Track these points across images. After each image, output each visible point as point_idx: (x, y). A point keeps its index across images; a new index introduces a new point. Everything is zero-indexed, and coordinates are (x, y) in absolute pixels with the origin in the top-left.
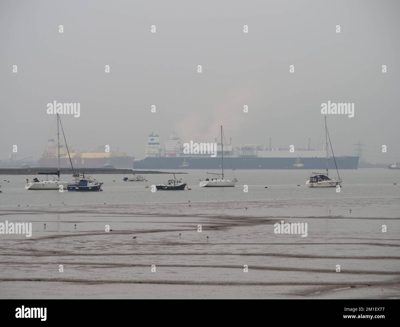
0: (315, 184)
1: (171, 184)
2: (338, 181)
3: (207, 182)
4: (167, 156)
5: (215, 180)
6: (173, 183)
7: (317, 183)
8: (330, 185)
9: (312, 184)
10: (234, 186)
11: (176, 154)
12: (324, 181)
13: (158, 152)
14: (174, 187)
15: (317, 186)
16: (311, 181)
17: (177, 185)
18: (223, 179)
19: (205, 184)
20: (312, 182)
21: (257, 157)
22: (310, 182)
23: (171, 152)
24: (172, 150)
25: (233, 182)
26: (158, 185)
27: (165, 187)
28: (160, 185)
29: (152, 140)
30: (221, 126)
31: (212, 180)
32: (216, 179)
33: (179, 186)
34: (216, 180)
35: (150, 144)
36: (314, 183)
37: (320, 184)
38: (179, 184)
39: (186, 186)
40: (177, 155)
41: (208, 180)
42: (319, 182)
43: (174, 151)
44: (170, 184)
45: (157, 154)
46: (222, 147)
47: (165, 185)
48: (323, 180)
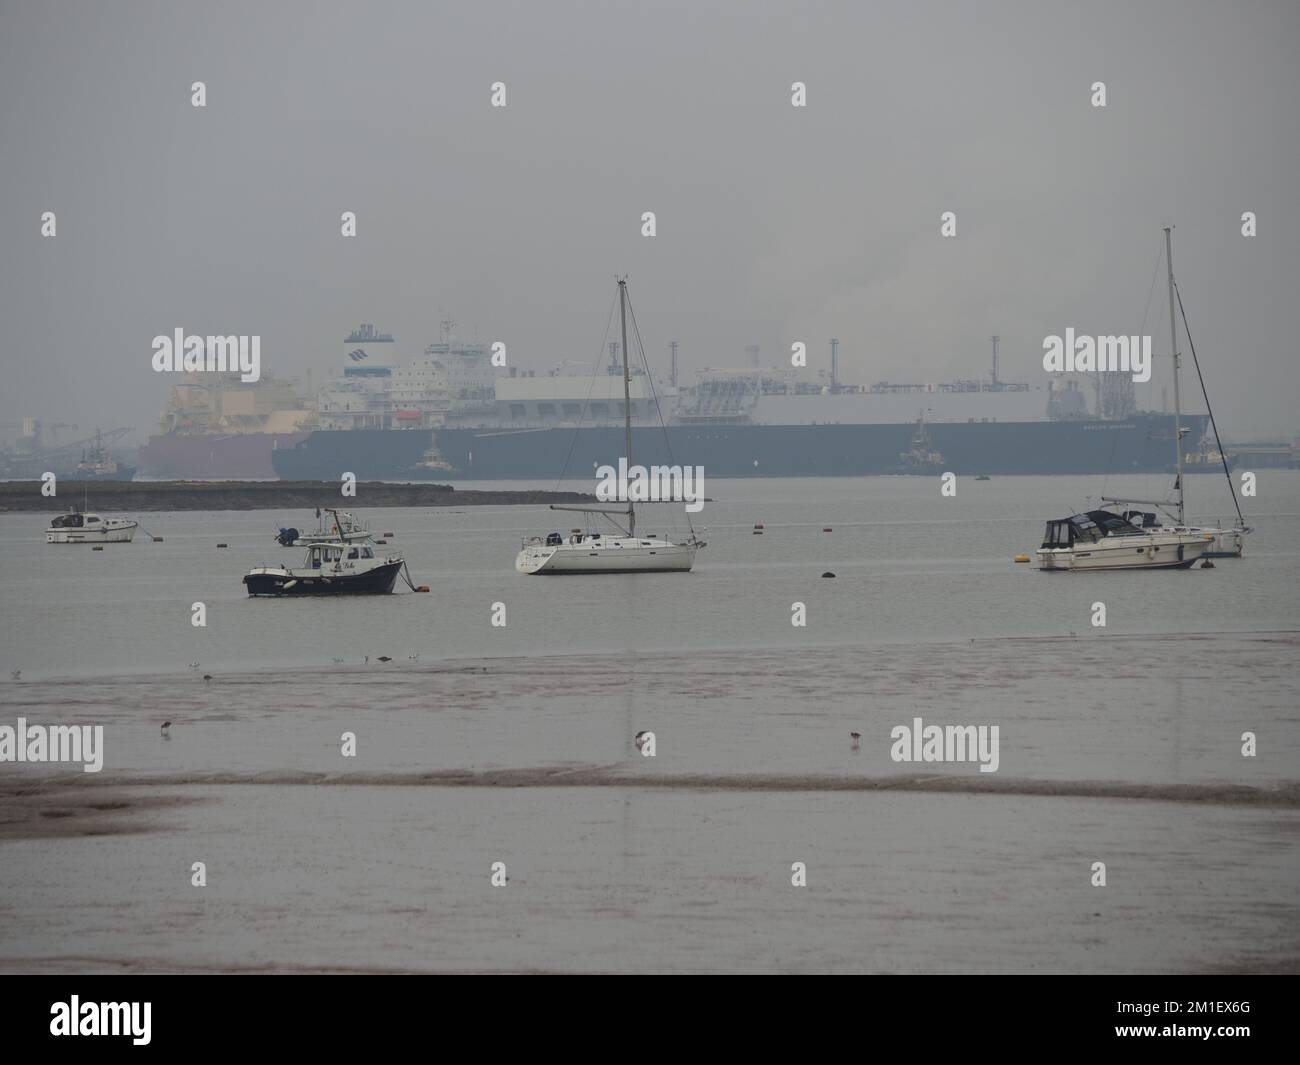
0: (1061, 556)
1: (324, 564)
2: (1184, 540)
3: (552, 550)
4: (395, 425)
5: (590, 539)
6: (330, 560)
7: (1068, 549)
8: (1141, 559)
9: (1049, 557)
10: (687, 570)
11: (428, 414)
12: (1110, 542)
13: (363, 408)
14: (335, 580)
15: (1068, 565)
16: (1048, 541)
17: (346, 572)
18: (630, 536)
19: (542, 563)
20: (1051, 545)
21: (748, 424)
22: (1044, 546)
23: (411, 408)
24: (416, 397)
25: (683, 549)
26: (254, 572)
27: (286, 580)
28: (259, 571)
29: (358, 355)
30: (622, 283)
31: (579, 541)
32: (596, 537)
33: (357, 573)
34: (597, 541)
35: (349, 372)
36: (1057, 550)
37: (1086, 554)
38: (362, 566)
39: (402, 570)
40: (432, 418)
41: (554, 540)
42: (1078, 547)
43: (423, 402)
44: (316, 565)
45: (357, 419)
46: (627, 380)
47: (282, 573)
48: (1105, 535)
